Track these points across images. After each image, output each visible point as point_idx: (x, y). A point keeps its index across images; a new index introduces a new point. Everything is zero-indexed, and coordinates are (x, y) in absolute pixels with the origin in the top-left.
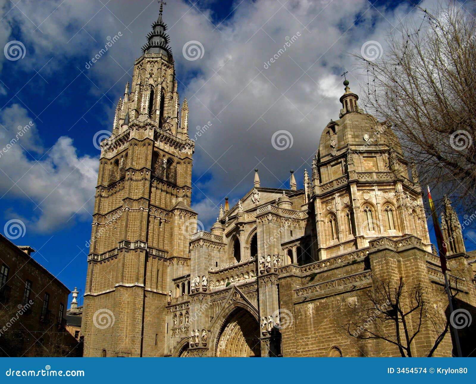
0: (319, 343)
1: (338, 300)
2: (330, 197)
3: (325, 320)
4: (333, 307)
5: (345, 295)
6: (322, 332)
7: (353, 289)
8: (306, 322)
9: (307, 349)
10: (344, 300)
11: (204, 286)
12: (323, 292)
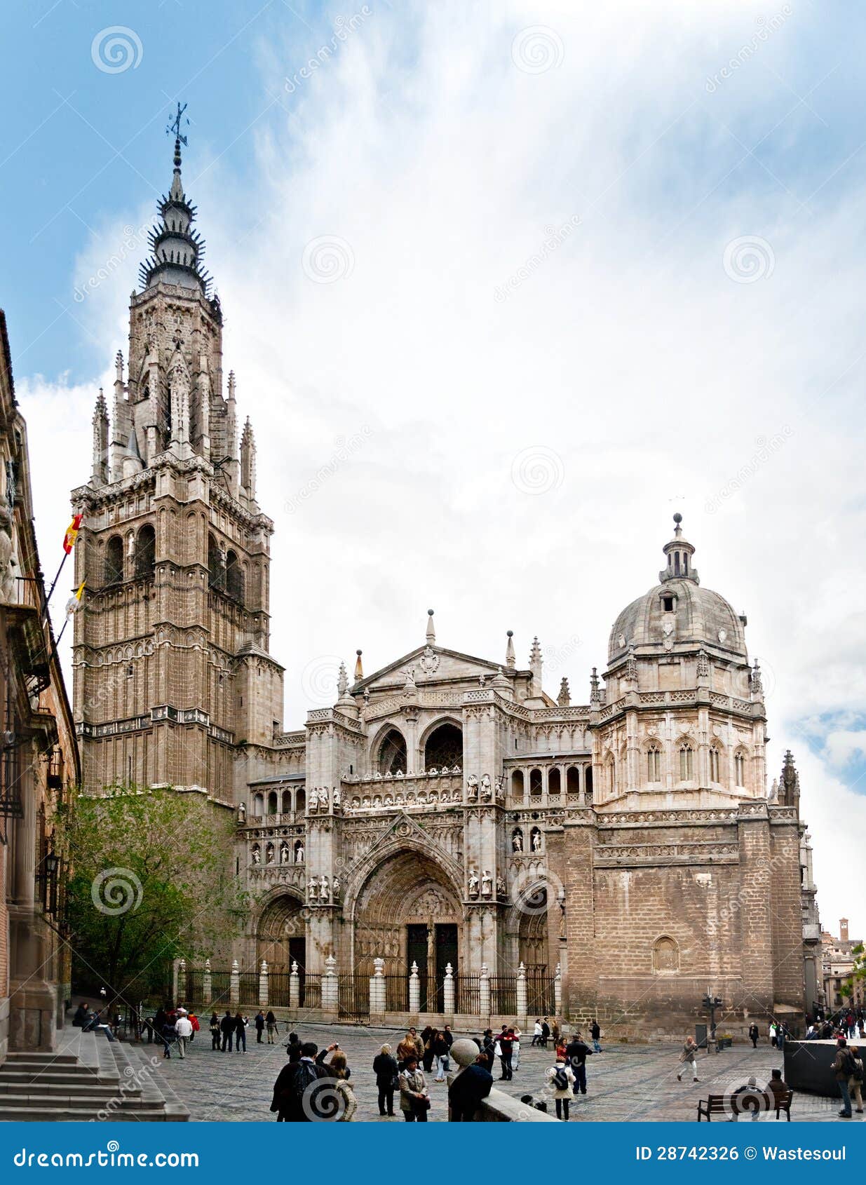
0: (638, 928)
1: (679, 873)
2: (656, 716)
3: (652, 898)
4: (668, 882)
5: (692, 869)
6: (644, 914)
7: (711, 864)
8: (615, 897)
9: (614, 934)
10: (689, 875)
11: (336, 805)
12: (650, 858)
